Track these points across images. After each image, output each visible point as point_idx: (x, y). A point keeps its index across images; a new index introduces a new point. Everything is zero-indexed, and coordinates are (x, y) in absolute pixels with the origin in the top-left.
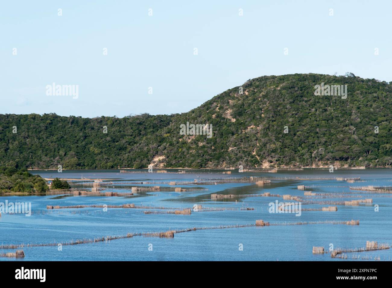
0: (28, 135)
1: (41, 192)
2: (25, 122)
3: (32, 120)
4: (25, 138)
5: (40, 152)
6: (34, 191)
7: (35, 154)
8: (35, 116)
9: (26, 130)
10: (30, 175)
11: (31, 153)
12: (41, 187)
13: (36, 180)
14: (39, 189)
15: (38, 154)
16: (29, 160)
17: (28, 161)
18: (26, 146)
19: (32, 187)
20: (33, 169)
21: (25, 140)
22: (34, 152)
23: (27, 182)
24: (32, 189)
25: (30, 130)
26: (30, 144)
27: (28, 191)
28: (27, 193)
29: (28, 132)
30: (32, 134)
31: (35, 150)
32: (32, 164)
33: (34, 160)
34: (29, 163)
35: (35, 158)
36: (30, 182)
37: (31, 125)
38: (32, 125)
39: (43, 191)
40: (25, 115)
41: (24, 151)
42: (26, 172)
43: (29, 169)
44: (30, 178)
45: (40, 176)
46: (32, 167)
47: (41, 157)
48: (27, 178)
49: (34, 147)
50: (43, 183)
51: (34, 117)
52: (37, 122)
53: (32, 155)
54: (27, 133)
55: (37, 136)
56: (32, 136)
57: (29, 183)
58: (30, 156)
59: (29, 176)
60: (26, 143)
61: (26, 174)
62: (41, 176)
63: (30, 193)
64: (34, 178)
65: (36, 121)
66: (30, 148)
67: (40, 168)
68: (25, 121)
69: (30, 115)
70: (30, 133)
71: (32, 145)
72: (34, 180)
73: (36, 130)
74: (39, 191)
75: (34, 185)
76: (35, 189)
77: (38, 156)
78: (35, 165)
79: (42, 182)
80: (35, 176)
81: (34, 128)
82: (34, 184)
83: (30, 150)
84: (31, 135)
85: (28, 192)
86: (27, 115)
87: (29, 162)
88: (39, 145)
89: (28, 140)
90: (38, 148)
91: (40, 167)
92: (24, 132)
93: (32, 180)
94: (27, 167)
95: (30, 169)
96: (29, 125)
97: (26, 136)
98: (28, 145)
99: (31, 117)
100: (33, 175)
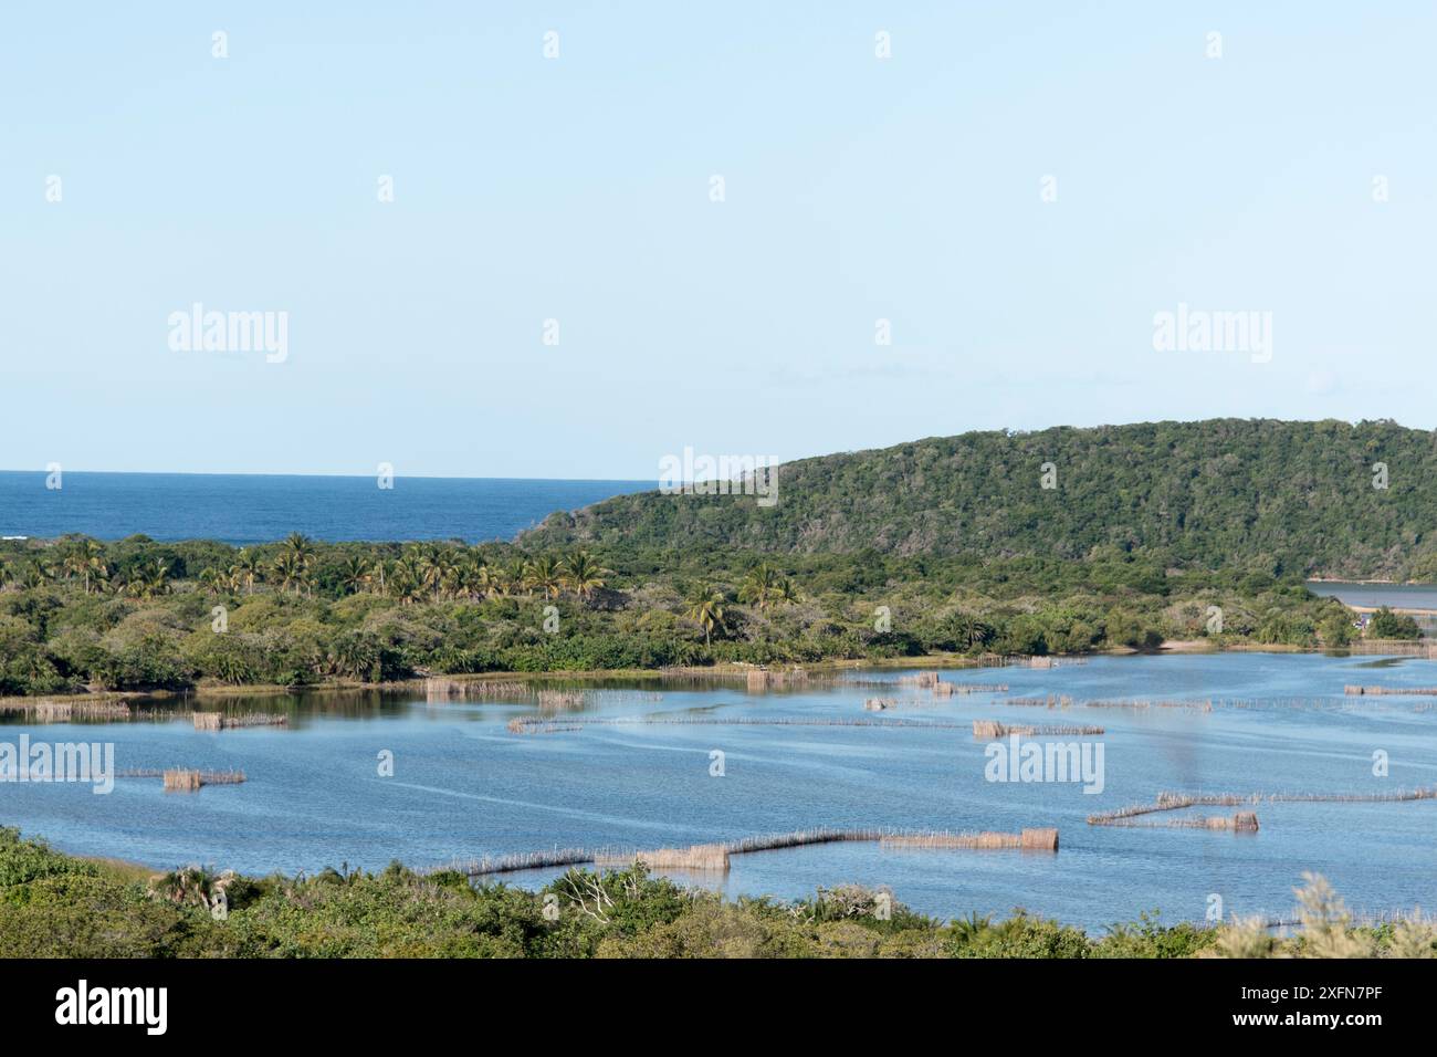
0: (1314, 481)
1: (1336, 646)
2: (1305, 444)
3: (1327, 438)
4: (1303, 488)
5: (1345, 531)
6: (1316, 643)
7: (1331, 535)
8: (1335, 427)
9: (1308, 465)
10: (1309, 597)
11: (1322, 531)
12: (1336, 632)
13: (1323, 612)
14: (1331, 637)
15: (1341, 537)
16: (1316, 551)
17: (1312, 556)
18: (1306, 513)
19: (1311, 631)
20: (1323, 578)
21: (1305, 495)
22: (1328, 531)
23: (1298, 616)
24: (1310, 635)
25: (1319, 467)
26: (1319, 505)
27: (1298, 641)
28: (1295, 648)
29: (1314, 471)
30: (1324, 477)
31: (1333, 525)
32: (1322, 564)
33: (1328, 554)
34: (1312, 560)
35: (1330, 549)
36: (1306, 615)
37: (1321, 452)
38: (1324, 453)
39: (1342, 644)
40: (1305, 423)
41: (1301, 525)
42: (1297, 587)
43: (1311, 579)
44: (1311, 603)
45: (1337, 601)
46: (1321, 571)
47: (1348, 546)
48: (1301, 605)
49: (1329, 516)
50: (1345, 619)
51: (1331, 429)
52: (1340, 445)
53: (1323, 540)
54: (1310, 476)
55: (1338, 485)
56: (1325, 484)
57: (1303, 620)
58: (1318, 542)
59: (1307, 599)
60: (1307, 504)
61: (1299, 591)
62: (1341, 601)
63: (1305, 646)
64: (1319, 604)
65: (1338, 441)
66: (1318, 519)
67: (1345, 578)
68: (1304, 440)
69: (1322, 423)
70: (1319, 476)
71: (1324, 509)
72: (1319, 610)
73: (1336, 468)
74: (1332, 644)
75: (1317, 625)
76: (1319, 636)
77: (1341, 540)
78: (1330, 568)
79: (1340, 616)
80: (1323, 599)
81: (1331, 461)
82: (1318, 621)
83: (1317, 525)
84: (1322, 481)
85: (1299, 645)
86: (1312, 424)
87: (1314, 558)
88: (1343, 510)
89: (1312, 495)
90: (1342, 518)
91: (1345, 573)
92: (1303, 472)
93: (1313, 610)
94: (1308, 572)
95: (1314, 579)
96: (1316, 452)
97: (1308, 483)
98: (1311, 508)
99: (1324, 428)
100: (1320, 594)
